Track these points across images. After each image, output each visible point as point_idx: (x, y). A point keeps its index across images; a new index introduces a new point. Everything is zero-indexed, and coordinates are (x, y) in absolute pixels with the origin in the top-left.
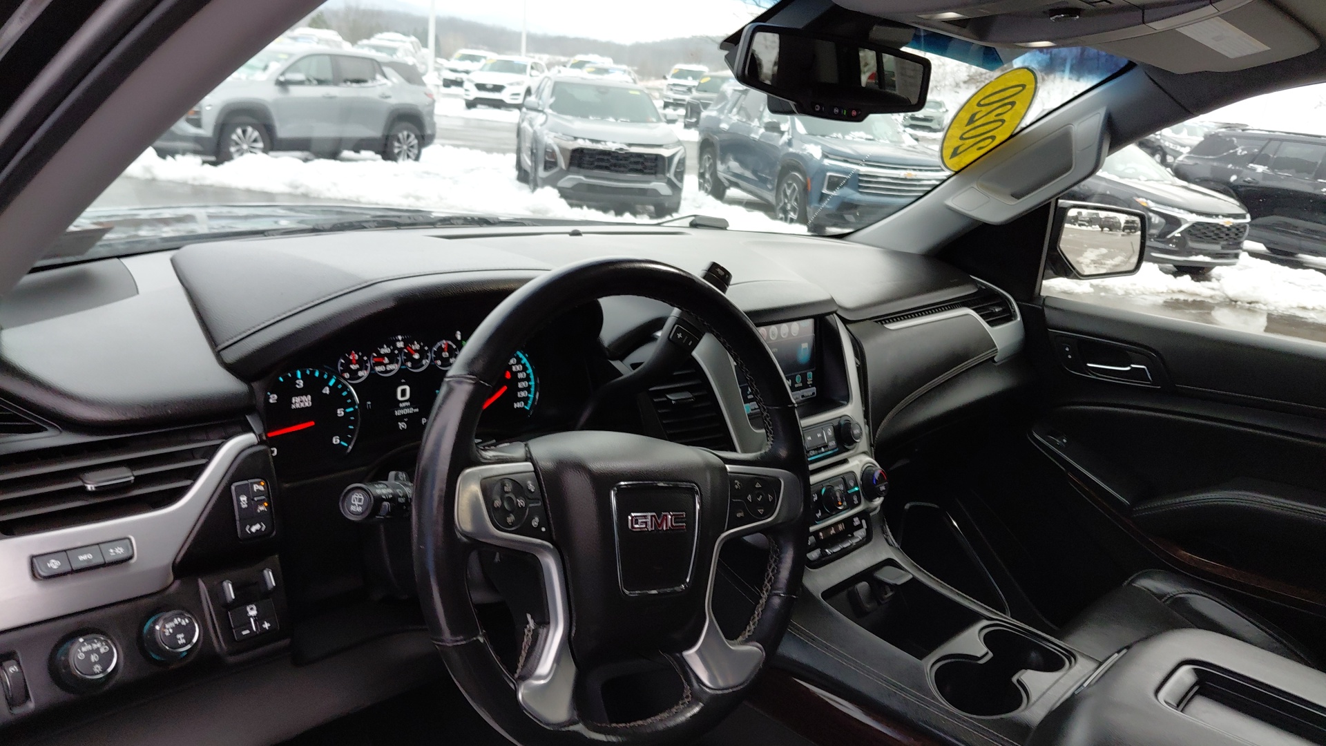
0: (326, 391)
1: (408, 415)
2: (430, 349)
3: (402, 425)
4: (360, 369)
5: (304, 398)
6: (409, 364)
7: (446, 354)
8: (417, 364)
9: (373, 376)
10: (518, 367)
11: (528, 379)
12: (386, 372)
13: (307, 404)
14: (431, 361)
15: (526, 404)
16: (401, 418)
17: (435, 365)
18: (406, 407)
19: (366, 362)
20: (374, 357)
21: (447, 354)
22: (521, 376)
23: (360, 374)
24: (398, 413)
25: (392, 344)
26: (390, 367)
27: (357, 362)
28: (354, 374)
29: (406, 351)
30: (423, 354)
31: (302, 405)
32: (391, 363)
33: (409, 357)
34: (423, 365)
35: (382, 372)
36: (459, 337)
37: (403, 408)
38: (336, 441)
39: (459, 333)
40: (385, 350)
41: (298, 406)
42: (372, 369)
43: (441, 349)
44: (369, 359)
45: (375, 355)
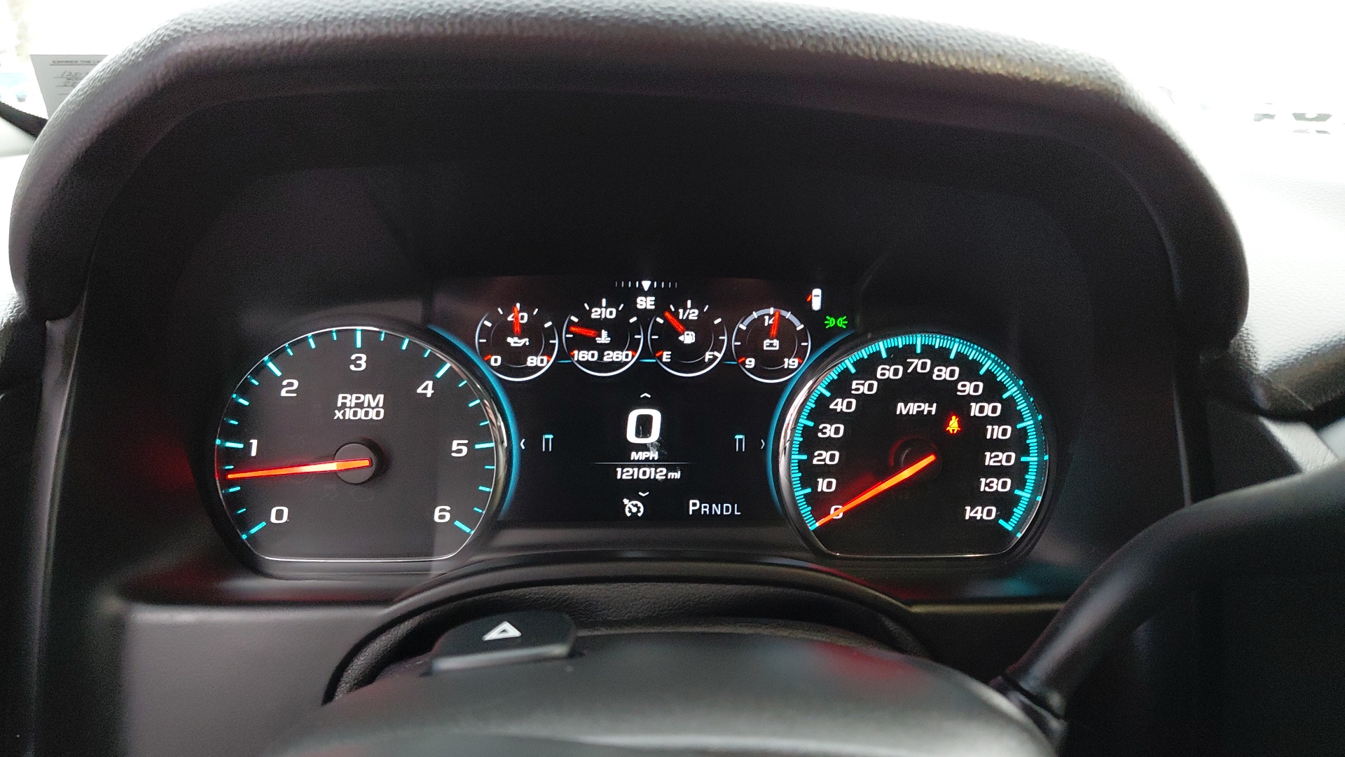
0: (427, 389)
1: (650, 484)
2: (730, 325)
3: (631, 506)
4: (532, 350)
5: (367, 398)
6: (666, 356)
7: (771, 344)
8: (686, 357)
9: (563, 371)
10: (988, 409)
11: (1018, 443)
12: (600, 365)
13: (372, 415)
14: (727, 356)
15: (1006, 514)
16: (633, 488)
17: (738, 370)
18: (647, 463)
19: (550, 334)
20: (571, 323)
21: (776, 342)
22: (994, 432)
23: (532, 361)
24: (624, 474)
25: (626, 298)
26: (610, 356)
27: (524, 331)
28: (514, 361)
29: (660, 320)
30: (707, 336)
31: (361, 414)
32: (615, 345)
33: (668, 337)
34: (703, 365)
35: (587, 364)
36: (816, 304)
37: (639, 464)
38: (442, 517)
39: (817, 292)
40: (603, 312)
41: (349, 414)
42: (565, 353)
43: (758, 330)
44: (558, 325)
45: (575, 319)
